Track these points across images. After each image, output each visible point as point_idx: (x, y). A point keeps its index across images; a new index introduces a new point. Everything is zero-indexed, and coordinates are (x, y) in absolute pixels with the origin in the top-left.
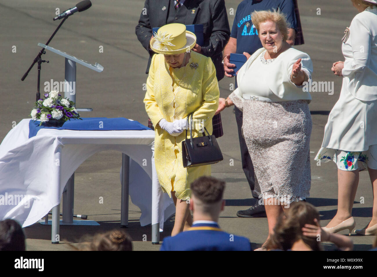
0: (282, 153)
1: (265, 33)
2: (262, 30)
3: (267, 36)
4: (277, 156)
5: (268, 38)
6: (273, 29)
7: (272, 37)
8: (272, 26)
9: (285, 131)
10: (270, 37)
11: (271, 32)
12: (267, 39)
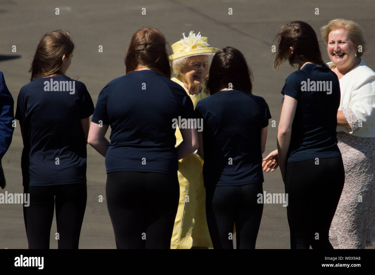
0: (348, 195)
1: (333, 42)
2: (330, 39)
3: (335, 47)
4: (344, 200)
5: (336, 49)
6: (343, 39)
7: (341, 48)
8: (342, 35)
9: (351, 167)
10: (338, 48)
11: (340, 42)
12: (334, 50)
